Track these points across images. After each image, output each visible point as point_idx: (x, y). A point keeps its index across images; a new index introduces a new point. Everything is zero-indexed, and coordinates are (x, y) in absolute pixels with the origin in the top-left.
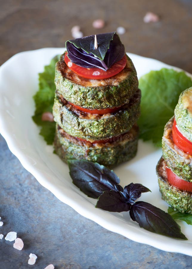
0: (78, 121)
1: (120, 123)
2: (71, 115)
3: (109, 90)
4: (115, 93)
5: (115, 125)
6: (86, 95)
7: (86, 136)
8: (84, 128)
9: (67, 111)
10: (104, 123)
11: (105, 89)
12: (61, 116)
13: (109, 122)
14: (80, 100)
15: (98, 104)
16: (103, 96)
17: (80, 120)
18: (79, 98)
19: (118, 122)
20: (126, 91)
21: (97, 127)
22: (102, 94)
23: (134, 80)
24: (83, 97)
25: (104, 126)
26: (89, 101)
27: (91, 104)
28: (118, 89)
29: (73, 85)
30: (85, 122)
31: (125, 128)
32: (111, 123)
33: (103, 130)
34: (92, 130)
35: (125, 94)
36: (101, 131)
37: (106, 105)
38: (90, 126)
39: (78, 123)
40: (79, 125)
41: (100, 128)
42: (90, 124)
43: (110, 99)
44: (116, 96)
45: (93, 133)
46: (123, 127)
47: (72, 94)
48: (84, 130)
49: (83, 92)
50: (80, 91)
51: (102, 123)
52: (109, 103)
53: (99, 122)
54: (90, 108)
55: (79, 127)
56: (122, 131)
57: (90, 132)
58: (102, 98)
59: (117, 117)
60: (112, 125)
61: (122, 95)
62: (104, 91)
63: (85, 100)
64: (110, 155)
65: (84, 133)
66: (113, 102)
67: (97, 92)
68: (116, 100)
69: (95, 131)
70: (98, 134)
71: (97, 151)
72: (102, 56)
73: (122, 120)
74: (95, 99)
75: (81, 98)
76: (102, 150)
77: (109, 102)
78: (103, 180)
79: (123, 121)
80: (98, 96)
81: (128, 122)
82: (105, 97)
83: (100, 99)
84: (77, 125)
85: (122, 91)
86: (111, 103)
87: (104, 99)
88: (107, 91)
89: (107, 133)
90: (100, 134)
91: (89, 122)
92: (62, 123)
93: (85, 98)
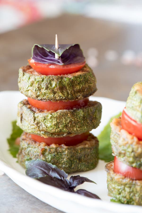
0: (34, 116)
1: (73, 120)
2: (29, 111)
3: (62, 80)
4: (68, 84)
5: (68, 121)
6: (41, 85)
7: (40, 131)
8: (39, 123)
9: (26, 109)
10: (57, 116)
11: (58, 79)
12: (21, 116)
13: (63, 116)
14: (36, 90)
15: (52, 95)
16: (56, 85)
17: (36, 115)
18: (35, 89)
19: (71, 118)
20: (80, 86)
21: (51, 120)
22: (55, 83)
23: (89, 79)
24: (38, 87)
25: (58, 120)
26: (43, 91)
27: (45, 94)
28: (71, 80)
29: (30, 76)
30: (40, 116)
31: (79, 128)
32: (65, 118)
33: (56, 124)
34: (46, 124)
35: (78, 88)
36: (54, 125)
37: (59, 96)
38: (45, 120)
39: (34, 118)
40: (35, 120)
41: (53, 121)
42: (45, 118)
43: (63, 90)
44: (69, 88)
45: (47, 127)
46: (77, 126)
47: (29, 86)
48: (39, 125)
49: (38, 81)
50: (35, 81)
51: (56, 116)
52: (62, 94)
53: (52, 115)
54: (44, 100)
55: (34, 121)
56: (75, 129)
57: (44, 126)
58: (55, 87)
59: (70, 112)
60: (66, 121)
61: (75, 89)
62: (57, 80)
63: (40, 90)
64: (63, 156)
65: (39, 127)
66: (66, 94)
67: (50, 81)
68: (69, 92)
69: (49, 125)
70: (52, 128)
71: (52, 150)
72: (60, 53)
73: (75, 117)
74: (48, 89)
75: (36, 88)
76: (56, 149)
77: (62, 92)
78: (52, 173)
79: (77, 118)
80: (51, 85)
81: (83, 122)
82: (58, 87)
83: (53, 88)
84: (33, 120)
85: (76, 85)
86: (64, 95)
87: (57, 89)
88: (60, 80)
89: (60, 128)
90: (54, 128)
91: (43, 115)
92: (21, 123)
93: (39, 89)
